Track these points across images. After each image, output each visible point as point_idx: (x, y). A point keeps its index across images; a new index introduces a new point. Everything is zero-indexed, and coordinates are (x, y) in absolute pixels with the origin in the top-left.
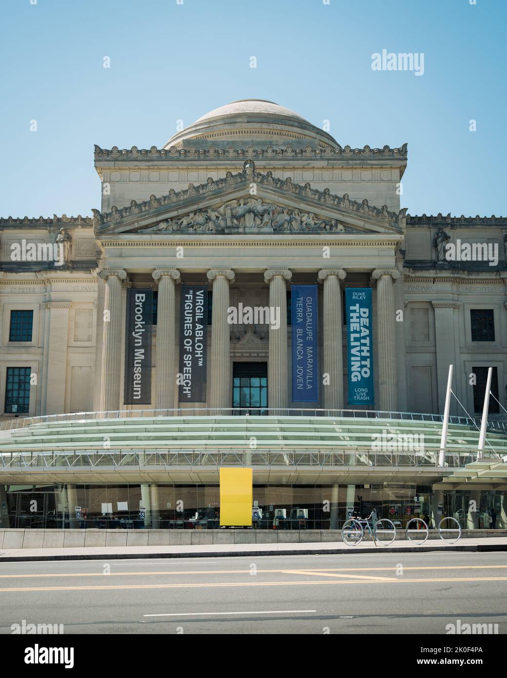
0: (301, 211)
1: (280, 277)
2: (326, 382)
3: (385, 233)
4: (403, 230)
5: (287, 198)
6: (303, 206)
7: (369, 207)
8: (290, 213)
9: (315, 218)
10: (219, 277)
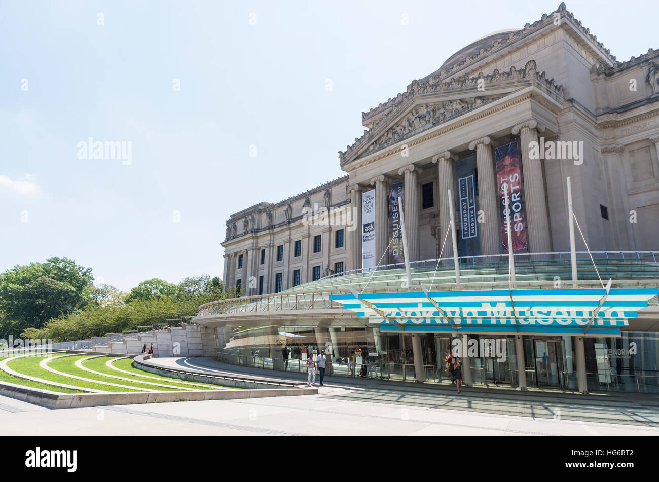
0: (451, 102)
1: (442, 159)
2: (481, 219)
3: (516, 91)
4: (530, 82)
5: (439, 97)
6: (451, 98)
7: (500, 75)
8: (444, 106)
9: (462, 103)
10: (405, 172)
